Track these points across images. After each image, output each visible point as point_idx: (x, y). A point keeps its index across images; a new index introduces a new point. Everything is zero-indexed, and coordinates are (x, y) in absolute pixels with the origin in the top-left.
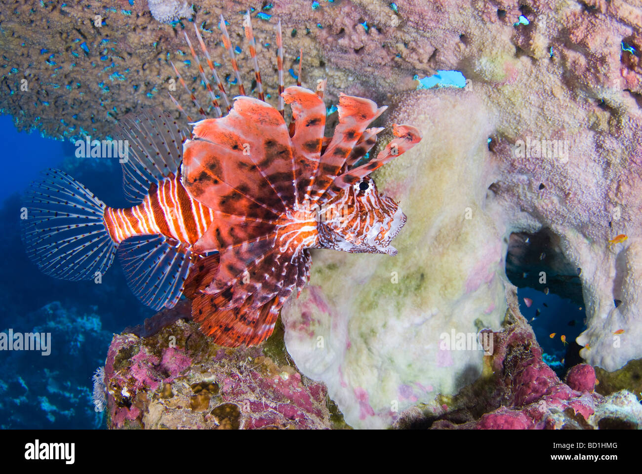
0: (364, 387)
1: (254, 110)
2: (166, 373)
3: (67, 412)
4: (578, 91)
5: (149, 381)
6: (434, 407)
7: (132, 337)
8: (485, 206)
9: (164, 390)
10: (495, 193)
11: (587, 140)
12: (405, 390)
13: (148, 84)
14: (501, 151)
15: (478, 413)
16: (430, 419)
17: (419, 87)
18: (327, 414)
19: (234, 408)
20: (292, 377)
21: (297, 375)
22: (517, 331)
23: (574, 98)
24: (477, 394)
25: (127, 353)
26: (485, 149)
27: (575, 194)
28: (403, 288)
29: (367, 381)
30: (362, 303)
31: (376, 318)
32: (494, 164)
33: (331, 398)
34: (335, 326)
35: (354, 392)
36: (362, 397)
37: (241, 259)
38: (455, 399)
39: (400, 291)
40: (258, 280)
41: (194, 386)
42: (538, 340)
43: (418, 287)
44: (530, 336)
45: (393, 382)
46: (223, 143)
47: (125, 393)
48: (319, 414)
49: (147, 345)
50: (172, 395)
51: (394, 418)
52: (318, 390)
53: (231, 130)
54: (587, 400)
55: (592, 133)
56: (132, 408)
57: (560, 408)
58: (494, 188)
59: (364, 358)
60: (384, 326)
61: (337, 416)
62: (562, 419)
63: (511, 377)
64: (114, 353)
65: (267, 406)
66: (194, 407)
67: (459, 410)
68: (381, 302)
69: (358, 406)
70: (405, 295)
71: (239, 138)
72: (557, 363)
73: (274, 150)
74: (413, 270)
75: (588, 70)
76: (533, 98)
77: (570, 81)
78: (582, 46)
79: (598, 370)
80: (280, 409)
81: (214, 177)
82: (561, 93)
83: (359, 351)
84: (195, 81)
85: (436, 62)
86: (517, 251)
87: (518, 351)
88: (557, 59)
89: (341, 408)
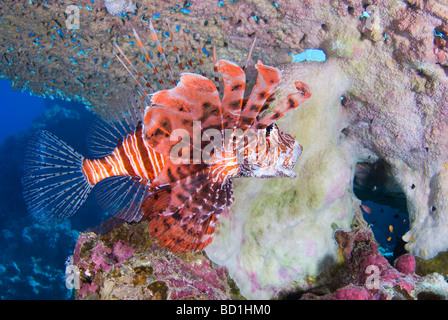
0: (254, 270)
1: (195, 82)
2: (116, 260)
3: (47, 287)
4: (404, 64)
5: (104, 265)
6: (303, 284)
7: (92, 235)
8: (339, 144)
9: (115, 271)
10: (346, 135)
11: (410, 98)
12: (282, 272)
13: (104, 58)
14: (350, 106)
15: (333, 288)
16: (300, 292)
17: (293, 61)
18: (228, 289)
19: (163, 284)
20: (204, 263)
21: (208, 261)
22: (361, 231)
23: (401, 69)
24: (333, 275)
25: (89, 246)
26: (339, 104)
27: (402, 136)
28: (282, 201)
29: (256, 265)
30: (253, 211)
31: (262, 222)
32: (345, 115)
33: (231, 277)
34: (234, 227)
35: (247, 273)
36: (253, 277)
37: (186, 190)
38: (318, 278)
39: (279, 204)
40: (200, 204)
41: (135, 269)
42: (376, 237)
43: (292, 201)
44: (370, 235)
45: (275, 267)
46: (172, 107)
47: (88, 274)
48: (223, 288)
49: (103, 240)
50: (120, 275)
51: (275, 292)
52: (222, 272)
53: (178, 97)
54: (409, 279)
55: (413, 93)
56: (93, 284)
57: (391, 285)
58: (345, 131)
59: (254, 250)
60: (268, 227)
61: (235, 290)
62: (392, 292)
63: (357, 263)
64: (80, 245)
65: (186, 283)
66: (135, 283)
67: (321, 286)
68: (266, 210)
69: (250, 283)
70: (283, 206)
71: (184, 102)
72: (389, 254)
73: (209, 110)
74: (289, 188)
75: (411, 49)
76: (373, 69)
77: (399, 57)
78: (407, 33)
79: (417, 259)
80: (195, 285)
81: (166, 132)
82: (392, 65)
83: (251, 245)
84: (137, 56)
85: (305, 44)
86: (361, 176)
87: (361, 245)
88: (389, 42)
89: (238, 285)
